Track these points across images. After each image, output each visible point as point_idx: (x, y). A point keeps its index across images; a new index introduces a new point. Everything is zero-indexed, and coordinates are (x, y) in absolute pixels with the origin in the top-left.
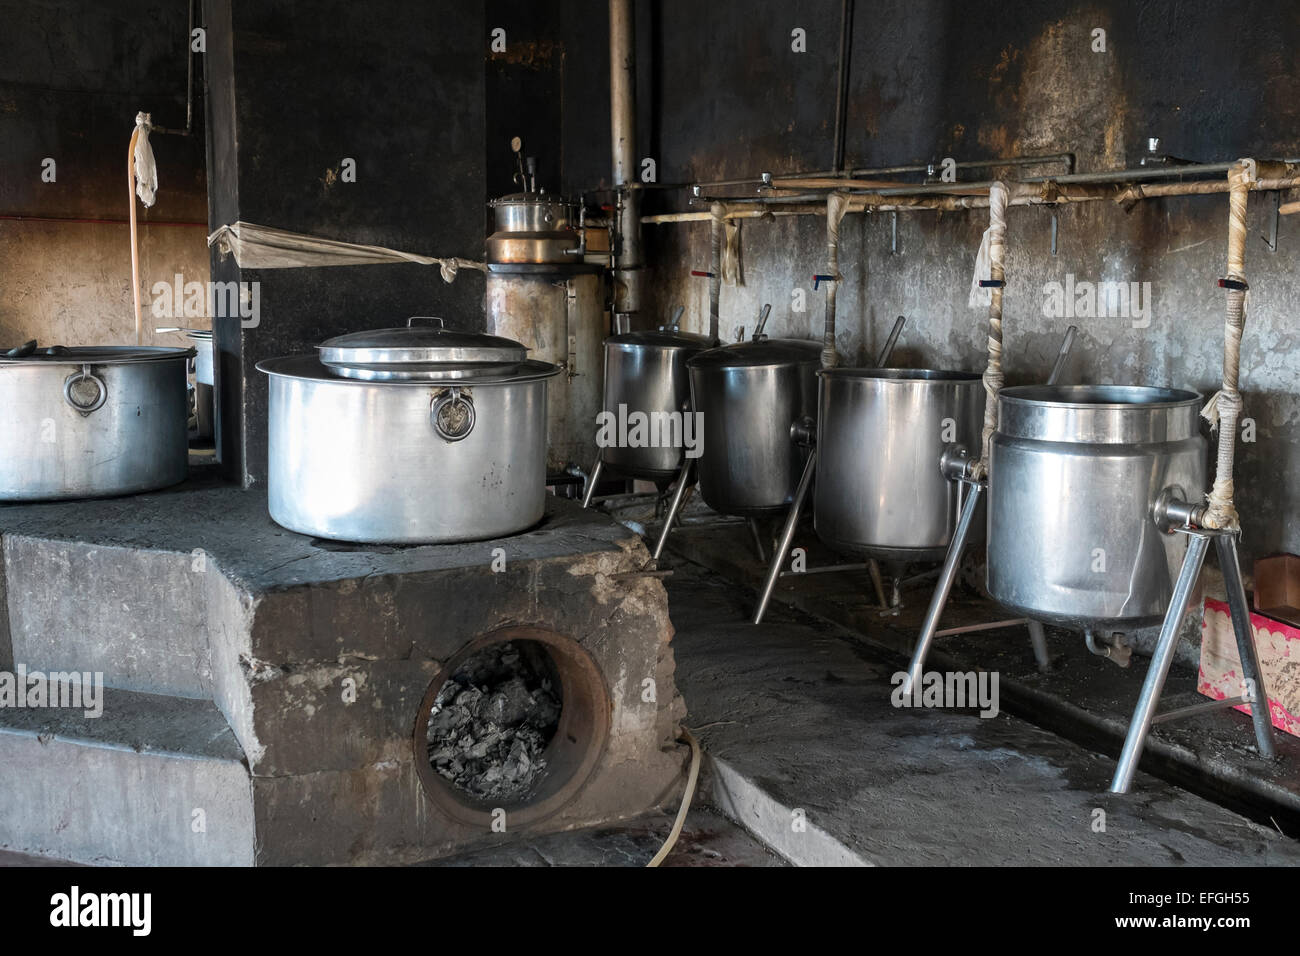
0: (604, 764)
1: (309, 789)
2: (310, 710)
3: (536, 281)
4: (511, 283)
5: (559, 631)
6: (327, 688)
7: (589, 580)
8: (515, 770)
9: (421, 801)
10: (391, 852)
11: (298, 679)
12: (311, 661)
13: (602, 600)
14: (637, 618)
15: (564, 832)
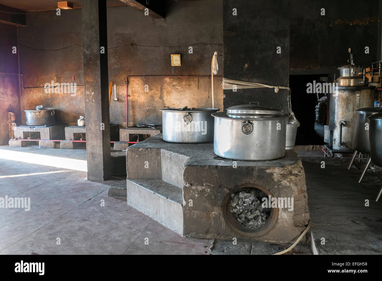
0: (276, 226)
1: (196, 214)
2: (197, 196)
3: (348, 91)
4: (340, 92)
5: (262, 187)
6: (200, 191)
7: (271, 174)
8: (257, 223)
9: (224, 224)
10: (216, 235)
11: (194, 188)
12: (197, 184)
13: (276, 180)
14: (287, 187)
15: (264, 242)
